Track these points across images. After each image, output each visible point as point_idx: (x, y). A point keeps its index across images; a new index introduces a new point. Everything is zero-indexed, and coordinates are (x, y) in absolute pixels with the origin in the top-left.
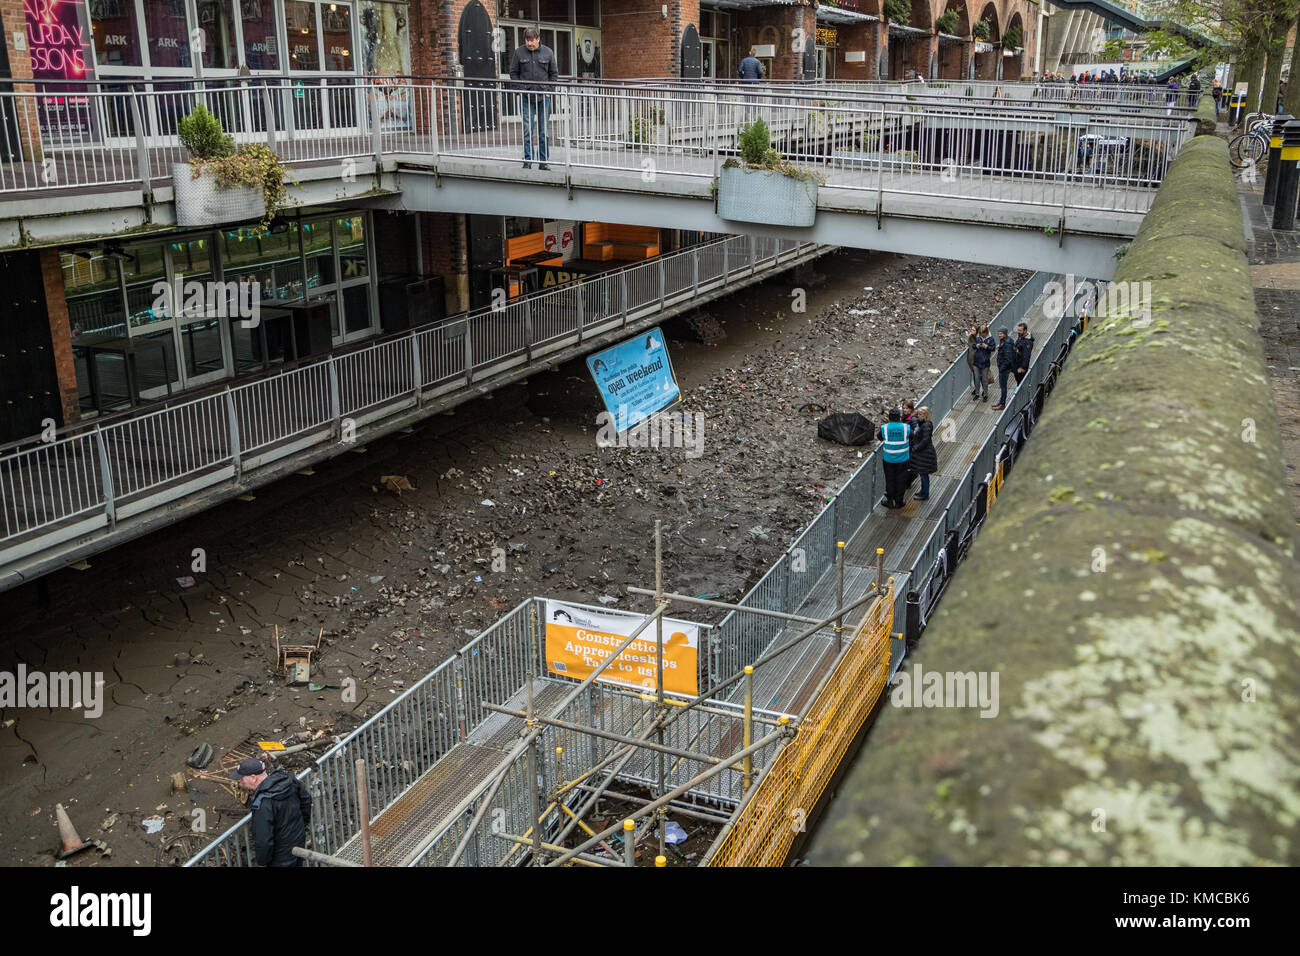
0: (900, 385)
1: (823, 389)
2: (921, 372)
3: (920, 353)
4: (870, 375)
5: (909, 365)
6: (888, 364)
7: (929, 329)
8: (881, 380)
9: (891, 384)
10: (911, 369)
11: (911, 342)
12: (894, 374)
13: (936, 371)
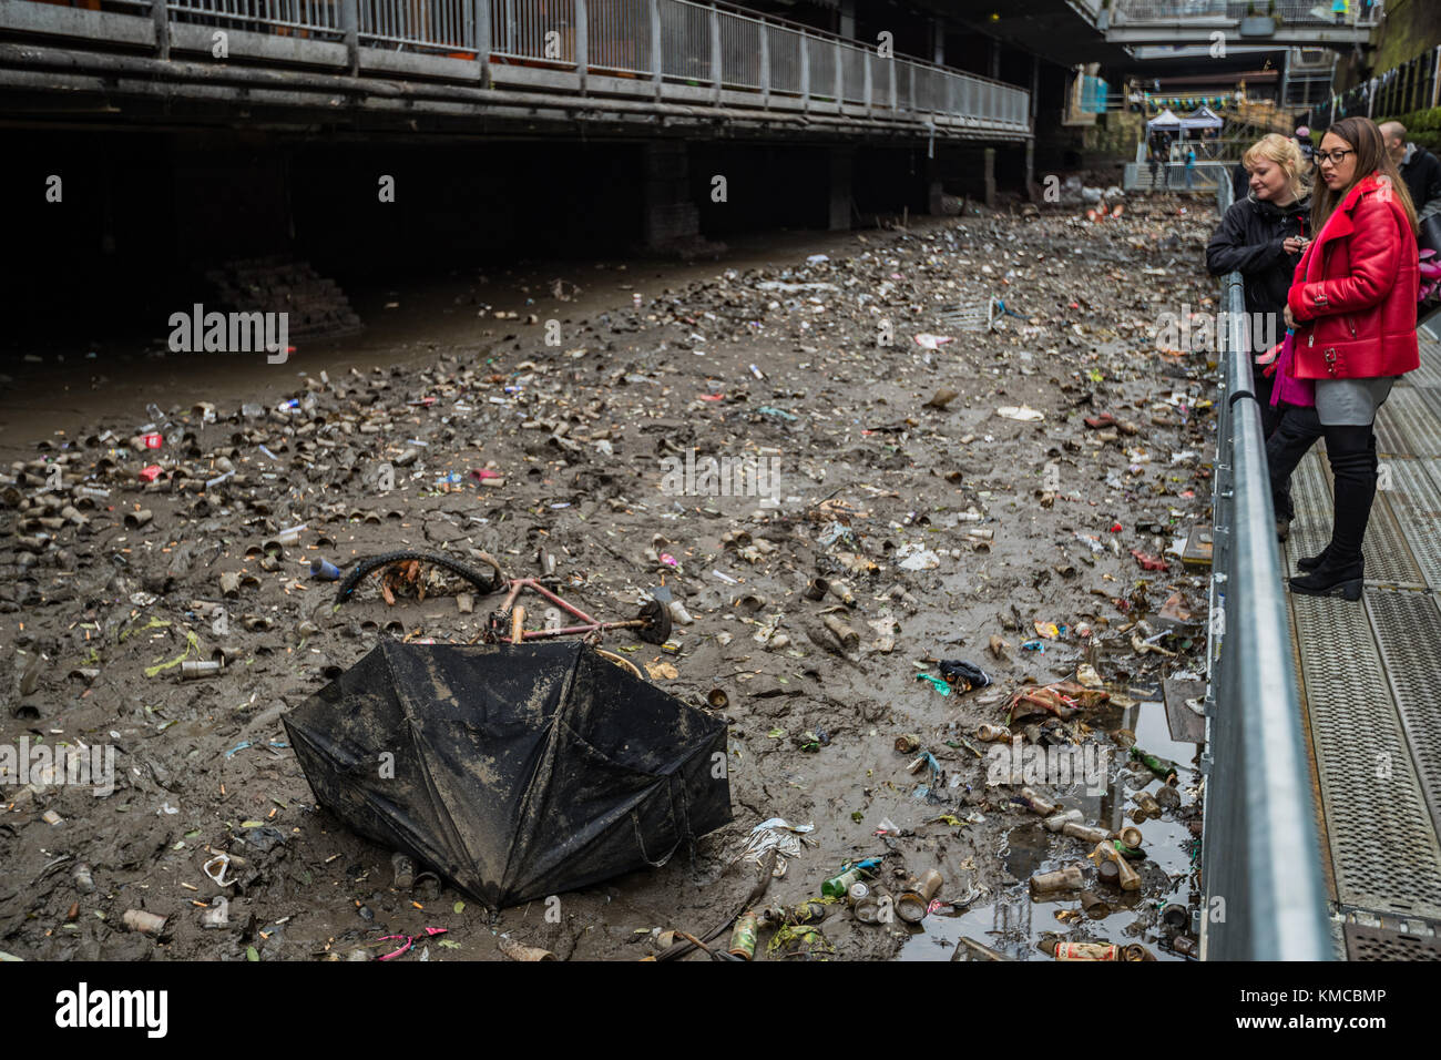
0: (905, 462)
1: (559, 477)
2: (976, 416)
3: (961, 367)
4: (786, 425)
5: (929, 396)
6: (856, 394)
7: (972, 319)
8: (830, 443)
9: (866, 457)
10: (938, 406)
11: (929, 341)
12: (878, 420)
13: (1025, 414)
